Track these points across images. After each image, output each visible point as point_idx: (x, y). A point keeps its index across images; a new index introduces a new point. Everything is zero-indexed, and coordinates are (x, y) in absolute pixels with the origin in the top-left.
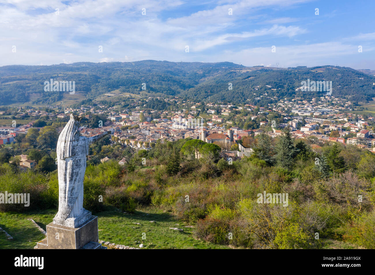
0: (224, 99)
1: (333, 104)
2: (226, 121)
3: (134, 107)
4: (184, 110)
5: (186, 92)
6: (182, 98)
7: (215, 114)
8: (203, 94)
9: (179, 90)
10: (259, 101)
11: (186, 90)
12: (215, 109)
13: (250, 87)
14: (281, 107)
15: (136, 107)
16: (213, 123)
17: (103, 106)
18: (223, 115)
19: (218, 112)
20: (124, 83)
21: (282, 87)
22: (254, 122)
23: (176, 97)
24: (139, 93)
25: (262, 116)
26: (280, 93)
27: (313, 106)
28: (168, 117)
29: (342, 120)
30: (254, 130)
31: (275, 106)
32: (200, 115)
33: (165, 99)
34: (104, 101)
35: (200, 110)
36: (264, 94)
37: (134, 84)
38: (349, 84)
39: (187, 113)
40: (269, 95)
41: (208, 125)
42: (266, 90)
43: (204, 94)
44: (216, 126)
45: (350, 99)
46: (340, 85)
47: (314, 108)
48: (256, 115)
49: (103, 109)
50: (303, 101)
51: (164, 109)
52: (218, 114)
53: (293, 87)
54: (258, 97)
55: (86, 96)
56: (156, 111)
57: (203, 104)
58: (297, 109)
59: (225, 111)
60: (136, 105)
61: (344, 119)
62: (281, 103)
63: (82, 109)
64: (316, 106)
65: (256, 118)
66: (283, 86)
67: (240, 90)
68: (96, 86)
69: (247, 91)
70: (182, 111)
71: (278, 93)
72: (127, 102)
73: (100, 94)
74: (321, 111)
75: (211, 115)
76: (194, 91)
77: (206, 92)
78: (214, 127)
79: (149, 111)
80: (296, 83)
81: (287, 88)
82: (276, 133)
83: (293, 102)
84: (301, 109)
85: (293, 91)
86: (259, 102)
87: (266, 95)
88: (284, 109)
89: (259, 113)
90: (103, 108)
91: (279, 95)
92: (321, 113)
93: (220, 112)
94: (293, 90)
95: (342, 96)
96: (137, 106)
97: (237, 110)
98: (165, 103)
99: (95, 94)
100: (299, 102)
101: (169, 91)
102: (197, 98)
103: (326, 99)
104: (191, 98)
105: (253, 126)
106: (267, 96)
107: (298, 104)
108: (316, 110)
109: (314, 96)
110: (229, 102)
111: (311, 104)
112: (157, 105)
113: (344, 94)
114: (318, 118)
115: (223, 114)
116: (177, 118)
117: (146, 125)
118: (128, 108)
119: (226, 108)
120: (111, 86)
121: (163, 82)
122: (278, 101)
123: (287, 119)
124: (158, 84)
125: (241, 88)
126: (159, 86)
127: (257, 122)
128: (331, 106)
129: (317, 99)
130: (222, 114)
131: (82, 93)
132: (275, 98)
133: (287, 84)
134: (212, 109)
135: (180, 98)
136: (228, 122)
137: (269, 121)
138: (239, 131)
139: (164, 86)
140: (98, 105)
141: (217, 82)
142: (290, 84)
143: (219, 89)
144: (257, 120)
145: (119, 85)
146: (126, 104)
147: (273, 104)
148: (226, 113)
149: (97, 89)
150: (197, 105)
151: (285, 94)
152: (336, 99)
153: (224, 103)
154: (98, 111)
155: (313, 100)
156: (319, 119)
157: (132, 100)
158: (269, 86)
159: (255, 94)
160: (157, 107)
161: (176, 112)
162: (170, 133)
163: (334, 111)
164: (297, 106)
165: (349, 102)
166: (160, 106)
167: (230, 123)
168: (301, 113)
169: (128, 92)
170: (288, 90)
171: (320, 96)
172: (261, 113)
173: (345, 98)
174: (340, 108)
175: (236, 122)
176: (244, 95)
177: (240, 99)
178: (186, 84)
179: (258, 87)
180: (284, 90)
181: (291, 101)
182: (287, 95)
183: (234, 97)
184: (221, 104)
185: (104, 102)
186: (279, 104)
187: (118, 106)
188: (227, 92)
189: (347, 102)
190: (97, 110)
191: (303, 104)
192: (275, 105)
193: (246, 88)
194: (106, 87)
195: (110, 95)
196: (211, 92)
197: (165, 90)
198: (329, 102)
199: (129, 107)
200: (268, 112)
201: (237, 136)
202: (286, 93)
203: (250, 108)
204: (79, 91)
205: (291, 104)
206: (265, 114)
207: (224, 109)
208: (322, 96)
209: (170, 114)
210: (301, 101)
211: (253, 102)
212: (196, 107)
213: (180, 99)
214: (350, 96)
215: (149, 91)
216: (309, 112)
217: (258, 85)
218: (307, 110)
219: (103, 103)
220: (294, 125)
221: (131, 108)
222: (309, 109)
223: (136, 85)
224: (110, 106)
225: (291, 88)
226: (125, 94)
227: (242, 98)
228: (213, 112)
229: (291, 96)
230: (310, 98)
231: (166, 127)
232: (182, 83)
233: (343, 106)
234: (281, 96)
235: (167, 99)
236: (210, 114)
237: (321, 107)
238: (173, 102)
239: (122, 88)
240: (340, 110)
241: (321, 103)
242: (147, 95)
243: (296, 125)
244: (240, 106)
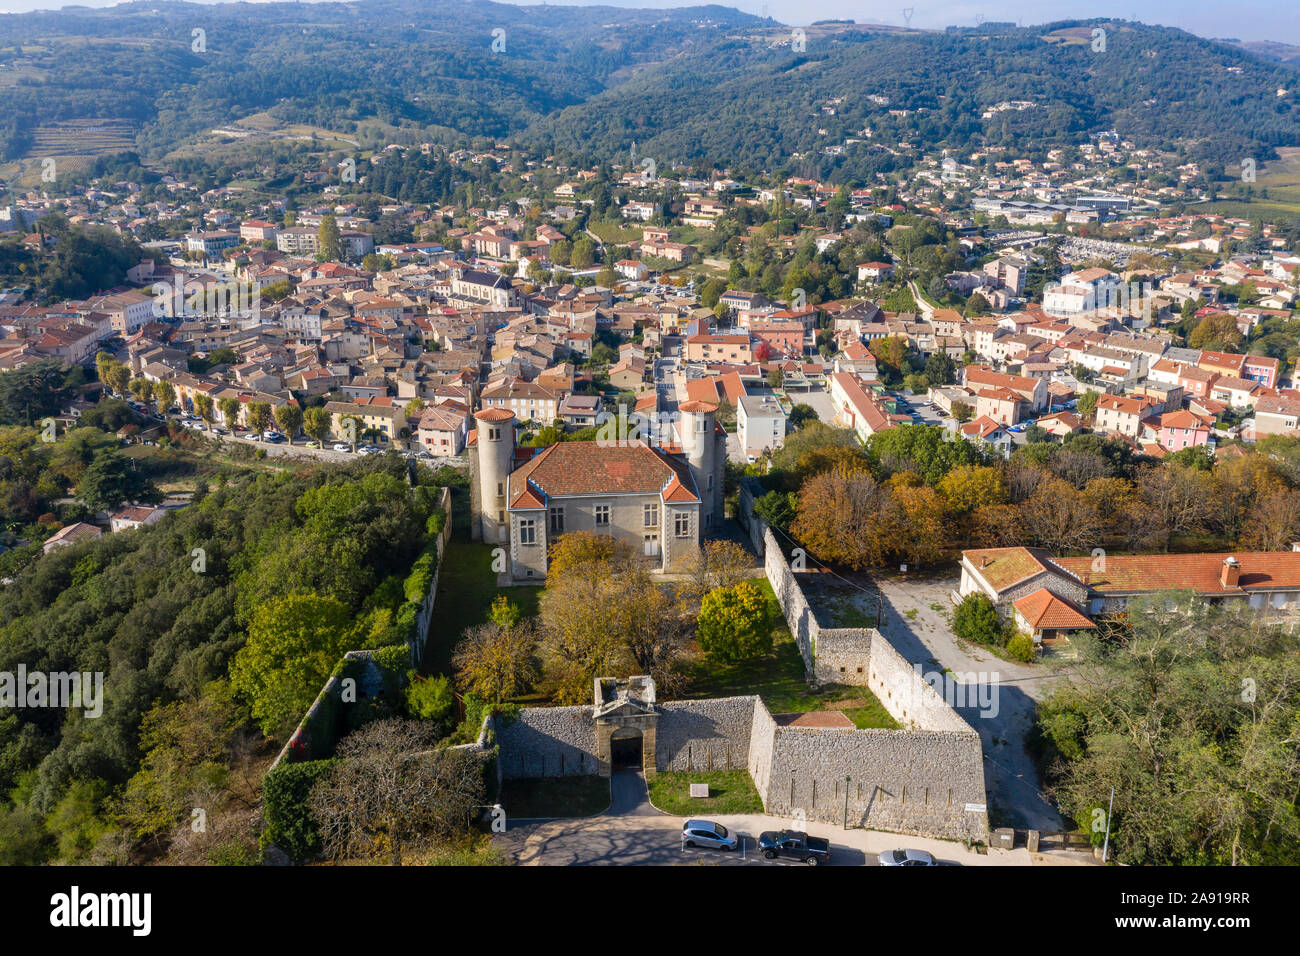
0: (699, 152)
1: (1130, 175)
2: (702, 255)
3: (317, 188)
4: (523, 202)
5: (548, 121)
6: (527, 148)
7: (654, 221)
8: (617, 130)
9: (524, 113)
10: (839, 161)
11: (551, 114)
12: (658, 200)
13: (805, 103)
14: (929, 185)
15: (321, 188)
16: (645, 268)
17: (182, 185)
18: (690, 227)
19: (670, 212)
20: (298, 84)
21: (931, 102)
22: (831, 267)
23: (499, 146)
24: (354, 128)
25: (863, 234)
26: (922, 127)
27: (1055, 183)
28: (452, 233)
29: (1195, 245)
30: (829, 307)
31: (903, 184)
32: (592, 224)
33: (451, 152)
34: (191, 161)
35: (591, 202)
36: (860, 134)
37: (338, 88)
38: (1189, 92)
39: (535, 217)
40: (880, 136)
41: (621, 276)
42: (867, 113)
43: (622, 130)
44: (656, 278)
45: (1194, 152)
46: (1153, 94)
47: (1062, 190)
48: (838, 230)
49: (178, 198)
50: (1016, 162)
51: (439, 195)
52: (667, 222)
53: (974, 105)
54: (834, 143)
55: (134, 137)
56: (407, 204)
57: (607, 175)
58: (992, 197)
59: (698, 208)
60: (325, 178)
61: (1204, 241)
62: (929, 168)
63: (89, 195)
64: (1066, 181)
65: (839, 247)
66: (932, 99)
67: (766, 115)
68: (179, 96)
69: (791, 118)
70: (515, 209)
71: (915, 126)
72: (289, 169)
73: (193, 129)
74: (1093, 202)
75: (636, 226)
76: (582, 119)
77: (628, 124)
78: (647, 284)
79: (377, 204)
80: (984, 85)
81: (952, 106)
82: (934, 325)
83: (973, 164)
84: (1010, 195)
85: (973, 119)
86: (840, 167)
87: (869, 135)
88: (942, 197)
89: (849, 218)
90: (179, 190)
91: (921, 135)
92: (1095, 214)
93: (675, 215)
94: (973, 114)
95: (1162, 142)
96: (327, 185)
97: (753, 202)
98: (447, 170)
99: (170, 130)
100: (999, 165)
101: (481, 120)
102: (594, 147)
103: (1101, 153)
104: (560, 150)
105: (825, 284)
106: (873, 140)
107: (994, 173)
108: (1070, 200)
109: (1054, 141)
110: (717, 166)
111: (1048, 172)
112: (414, 180)
113: (1168, 134)
114: (1092, 237)
115: (692, 221)
116: (488, 238)
117: (330, 281)
118: (291, 194)
119: (704, 194)
120: (244, 95)
121: (460, 84)
122: (915, 163)
123: (970, 244)
124: (441, 90)
125: (767, 105)
126: (443, 97)
127: (843, 266)
128: (1126, 182)
129: (1067, 153)
130: (686, 221)
131: (118, 124)
132: (903, 151)
133: (949, 91)
134: (644, 200)
135: (518, 147)
136: (709, 261)
137: (896, 257)
138: (763, 311)
139: (462, 99)
140: (165, 179)
141: (676, 83)
142: (960, 92)
143: (680, 111)
144: (842, 255)
145: (275, 93)
146: (279, 176)
147: (893, 174)
148: (702, 219)
149: (181, 108)
150: (582, 178)
151: (941, 130)
152: (1139, 153)
153: (699, 172)
154: (156, 205)
155: (1050, 156)
156: (1099, 243)
157: (311, 158)
158: (881, 100)
159: (822, 132)
160: (410, 188)
161: (490, 213)
162: (428, 327)
163: (1144, 203)
164: (994, 184)
165: (1190, 165)
166: (424, 183)
167: (720, 265)
168: (1014, 215)
169: (306, 122)
170: (955, 114)
171: (1077, 143)
172: (860, 218)
173: (1173, 149)
174: (1163, 191)
175: (748, 265)
176: (781, 137)
177: (762, 152)
178: (554, 92)
179: (838, 101)
180: (939, 117)
181: (968, 162)
182: (949, 137)
183: (739, 145)
184: (684, 176)
185: (191, 167)
186: (919, 174)
187: (248, 182)
188: (712, 123)
189: (1185, 164)
190: (153, 201)
191: (1018, 175)
192: (905, 178)
193: (790, 105)
194: (220, 102)
195: (231, 135)
196: (649, 123)
197: (465, 115)
198: (1113, 164)
199: (293, 186)
200: (889, 212)
201: (752, 341)
202: (948, 129)
203: (810, 196)
204: (104, 116)
205: (969, 175)
206: (877, 226)
207: (695, 198)
208: (1087, 141)
209: (462, 221)
210: (1008, 160)
211: (818, 167)
212: (576, 189)
213: (515, 153)
214: (1192, 142)
215: (396, 117)
216: (1045, 208)
217: (838, 96)
218: (1033, 199)
219: (186, 169)
220: (1012, 279)
221: (302, 191)
222: (1041, 194)
223: (342, 94)
224: (209, 185)
225: (966, 109)
226: (293, 131)
227: (770, 148)
228: (647, 212)
229: (965, 139)
230: (1038, 150)
231: (419, 291)
232: (535, 85)
233: (1173, 184)
234: (929, 139)
235: (461, 152)
236: (636, 220)
237: (1086, 185)
238: (485, 168)
239: (286, 104)
240: (1165, 200)
241: (1083, 168)
242: (381, 136)
243: (1020, 277)
244: (764, 185)
